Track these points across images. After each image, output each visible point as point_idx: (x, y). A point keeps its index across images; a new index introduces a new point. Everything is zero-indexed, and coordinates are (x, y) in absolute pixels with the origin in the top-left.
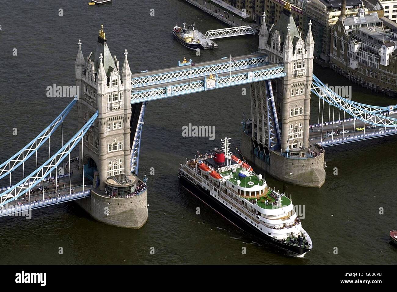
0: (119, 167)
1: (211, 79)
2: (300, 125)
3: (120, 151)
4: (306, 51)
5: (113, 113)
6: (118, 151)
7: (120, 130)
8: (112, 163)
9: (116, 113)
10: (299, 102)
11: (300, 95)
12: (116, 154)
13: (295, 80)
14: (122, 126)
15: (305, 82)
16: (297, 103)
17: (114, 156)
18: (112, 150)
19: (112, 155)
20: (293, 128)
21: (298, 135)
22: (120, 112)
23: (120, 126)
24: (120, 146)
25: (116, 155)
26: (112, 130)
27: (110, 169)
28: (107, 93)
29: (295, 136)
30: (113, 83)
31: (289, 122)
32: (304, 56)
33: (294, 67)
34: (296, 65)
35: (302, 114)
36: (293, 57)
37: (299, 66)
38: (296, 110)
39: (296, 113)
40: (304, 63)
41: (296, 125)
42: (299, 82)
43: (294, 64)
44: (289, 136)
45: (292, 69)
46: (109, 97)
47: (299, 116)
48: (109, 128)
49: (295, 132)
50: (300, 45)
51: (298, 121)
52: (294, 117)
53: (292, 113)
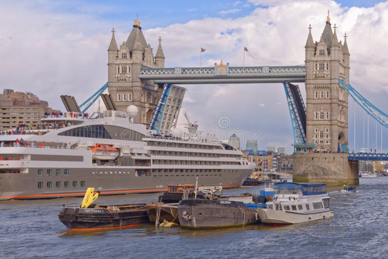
1: (222, 67)
2: (327, 131)
4: (329, 53)
10: (325, 106)
11: (325, 99)
13: (317, 82)
14: (131, 99)
15: (329, 85)
16: (321, 106)
20: (319, 132)
22: (128, 84)
26: (122, 101)
28: (116, 64)
29: (321, 141)
30: (122, 56)
31: (313, 125)
32: (327, 58)
33: (316, 67)
34: (318, 65)
35: (329, 119)
36: (313, 57)
37: (322, 68)
38: (321, 113)
39: (322, 117)
40: (327, 65)
41: (322, 130)
42: (322, 84)
43: (316, 65)
44: (314, 140)
45: (314, 69)
46: (117, 68)
47: (325, 120)
48: (119, 99)
49: (321, 137)
50: (322, 47)
51: (324, 126)
52: (319, 120)
53: (317, 116)
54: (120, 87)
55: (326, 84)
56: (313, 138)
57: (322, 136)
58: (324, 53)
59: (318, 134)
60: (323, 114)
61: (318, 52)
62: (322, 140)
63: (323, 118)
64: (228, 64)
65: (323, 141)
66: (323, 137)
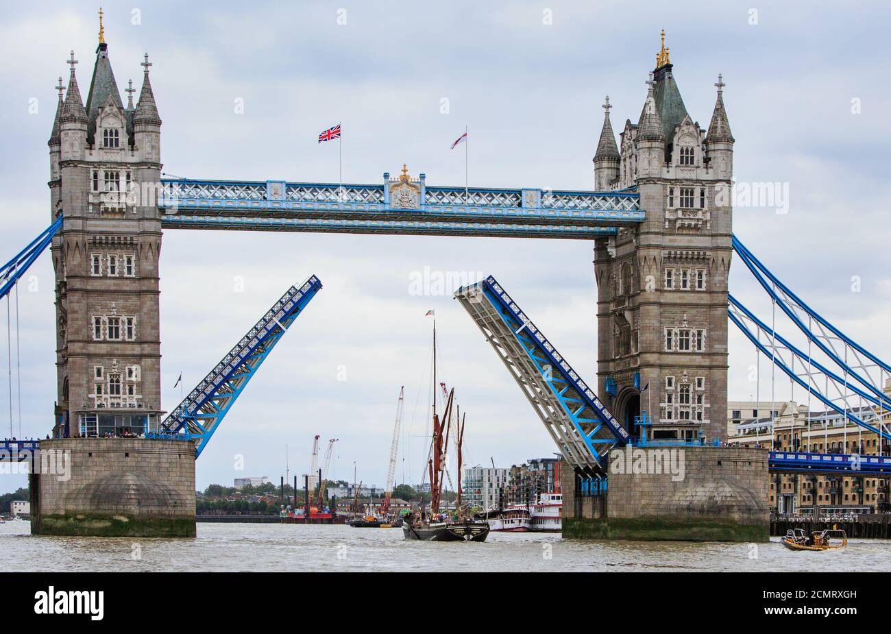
0: (124, 389)
1: (405, 185)
2: (700, 385)
3: (129, 343)
4: (707, 160)
5: (106, 226)
6: (124, 342)
7: (128, 282)
8: (105, 373)
9: (114, 226)
10: (694, 311)
11: (693, 291)
12: (117, 349)
13: (674, 241)
14: (133, 271)
15: (708, 253)
16: (684, 312)
17: (110, 356)
18: (105, 334)
19: (104, 349)
20: (676, 388)
21: (691, 412)
22: (127, 226)
23: (129, 269)
24: (130, 330)
25: (116, 352)
26: (105, 277)
27: (99, 391)
28: (88, 163)
29: (682, 413)
30: (106, 140)
31: (661, 366)
32: (702, 174)
33: (671, 199)
34: (677, 193)
35: (703, 350)
36: (665, 169)
37: (687, 201)
38: (681, 334)
39: (684, 343)
40: (702, 194)
41: (685, 380)
42: (688, 248)
43: (672, 192)
44: (662, 409)
45: (665, 203)
46: (92, 175)
47: (694, 354)
48: (97, 271)
49: (682, 402)
50: (688, 139)
51: (692, 371)
52: (675, 353)
53: (669, 340)
54: (101, 233)
55: (700, 248)
56: (662, 405)
57: (684, 398)
58: (692, 158)
59: (675, 391)
60: (687, 334)
61: (676, 155)
62: (684, 410)
63: (687, 348)
64: (423, 177)
65: (687, 413)
66: (687, 402)
